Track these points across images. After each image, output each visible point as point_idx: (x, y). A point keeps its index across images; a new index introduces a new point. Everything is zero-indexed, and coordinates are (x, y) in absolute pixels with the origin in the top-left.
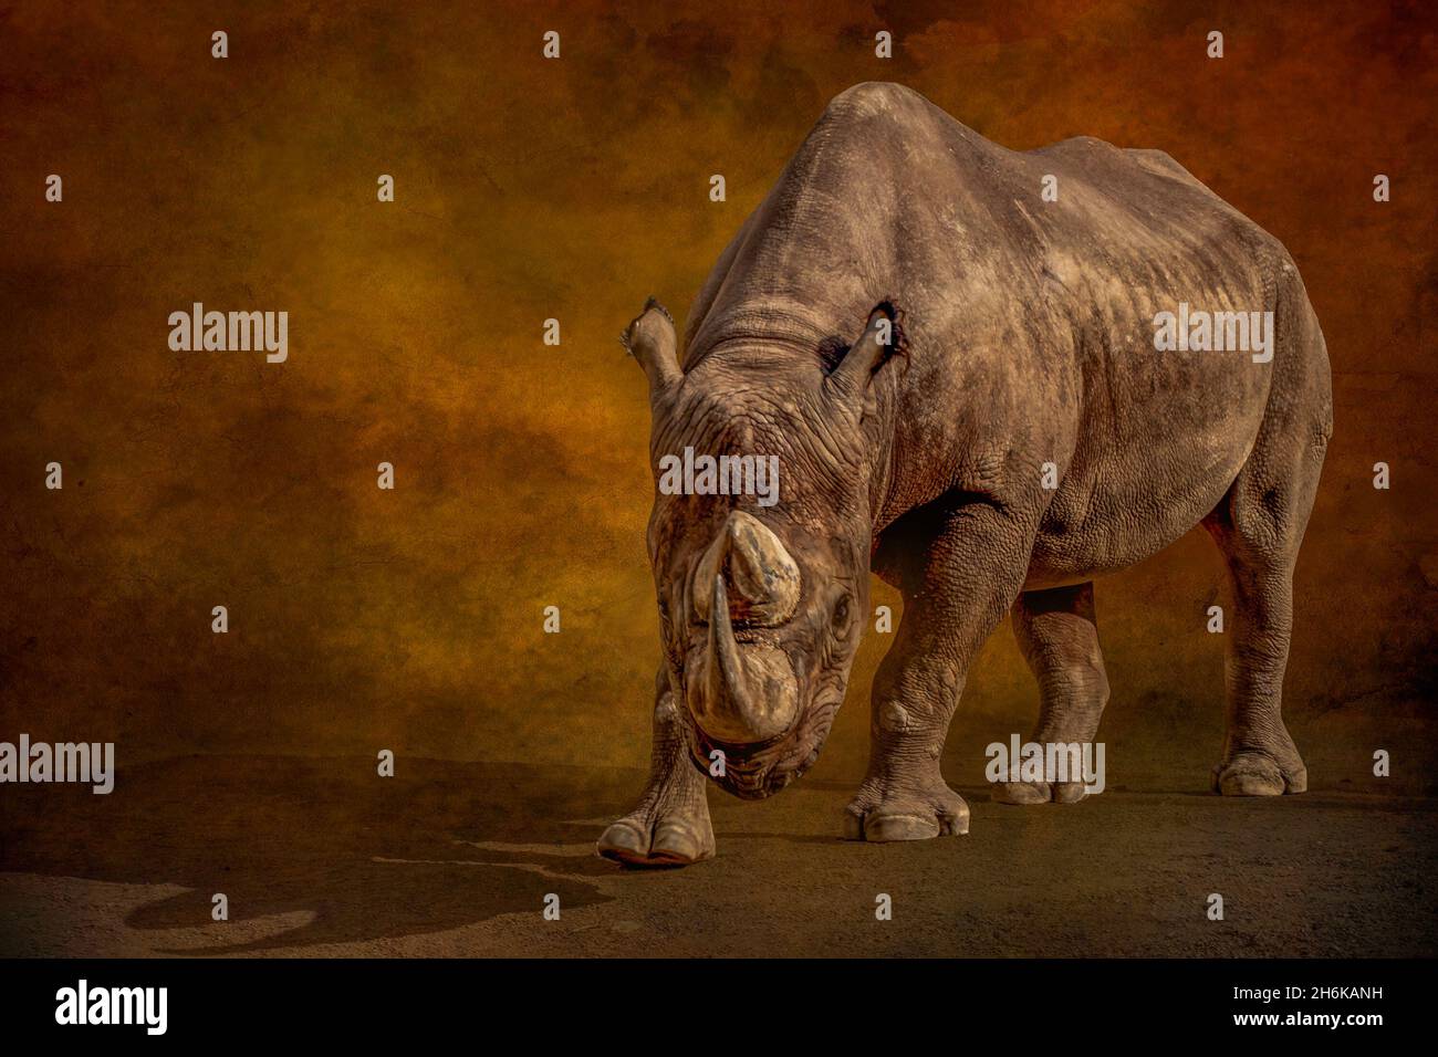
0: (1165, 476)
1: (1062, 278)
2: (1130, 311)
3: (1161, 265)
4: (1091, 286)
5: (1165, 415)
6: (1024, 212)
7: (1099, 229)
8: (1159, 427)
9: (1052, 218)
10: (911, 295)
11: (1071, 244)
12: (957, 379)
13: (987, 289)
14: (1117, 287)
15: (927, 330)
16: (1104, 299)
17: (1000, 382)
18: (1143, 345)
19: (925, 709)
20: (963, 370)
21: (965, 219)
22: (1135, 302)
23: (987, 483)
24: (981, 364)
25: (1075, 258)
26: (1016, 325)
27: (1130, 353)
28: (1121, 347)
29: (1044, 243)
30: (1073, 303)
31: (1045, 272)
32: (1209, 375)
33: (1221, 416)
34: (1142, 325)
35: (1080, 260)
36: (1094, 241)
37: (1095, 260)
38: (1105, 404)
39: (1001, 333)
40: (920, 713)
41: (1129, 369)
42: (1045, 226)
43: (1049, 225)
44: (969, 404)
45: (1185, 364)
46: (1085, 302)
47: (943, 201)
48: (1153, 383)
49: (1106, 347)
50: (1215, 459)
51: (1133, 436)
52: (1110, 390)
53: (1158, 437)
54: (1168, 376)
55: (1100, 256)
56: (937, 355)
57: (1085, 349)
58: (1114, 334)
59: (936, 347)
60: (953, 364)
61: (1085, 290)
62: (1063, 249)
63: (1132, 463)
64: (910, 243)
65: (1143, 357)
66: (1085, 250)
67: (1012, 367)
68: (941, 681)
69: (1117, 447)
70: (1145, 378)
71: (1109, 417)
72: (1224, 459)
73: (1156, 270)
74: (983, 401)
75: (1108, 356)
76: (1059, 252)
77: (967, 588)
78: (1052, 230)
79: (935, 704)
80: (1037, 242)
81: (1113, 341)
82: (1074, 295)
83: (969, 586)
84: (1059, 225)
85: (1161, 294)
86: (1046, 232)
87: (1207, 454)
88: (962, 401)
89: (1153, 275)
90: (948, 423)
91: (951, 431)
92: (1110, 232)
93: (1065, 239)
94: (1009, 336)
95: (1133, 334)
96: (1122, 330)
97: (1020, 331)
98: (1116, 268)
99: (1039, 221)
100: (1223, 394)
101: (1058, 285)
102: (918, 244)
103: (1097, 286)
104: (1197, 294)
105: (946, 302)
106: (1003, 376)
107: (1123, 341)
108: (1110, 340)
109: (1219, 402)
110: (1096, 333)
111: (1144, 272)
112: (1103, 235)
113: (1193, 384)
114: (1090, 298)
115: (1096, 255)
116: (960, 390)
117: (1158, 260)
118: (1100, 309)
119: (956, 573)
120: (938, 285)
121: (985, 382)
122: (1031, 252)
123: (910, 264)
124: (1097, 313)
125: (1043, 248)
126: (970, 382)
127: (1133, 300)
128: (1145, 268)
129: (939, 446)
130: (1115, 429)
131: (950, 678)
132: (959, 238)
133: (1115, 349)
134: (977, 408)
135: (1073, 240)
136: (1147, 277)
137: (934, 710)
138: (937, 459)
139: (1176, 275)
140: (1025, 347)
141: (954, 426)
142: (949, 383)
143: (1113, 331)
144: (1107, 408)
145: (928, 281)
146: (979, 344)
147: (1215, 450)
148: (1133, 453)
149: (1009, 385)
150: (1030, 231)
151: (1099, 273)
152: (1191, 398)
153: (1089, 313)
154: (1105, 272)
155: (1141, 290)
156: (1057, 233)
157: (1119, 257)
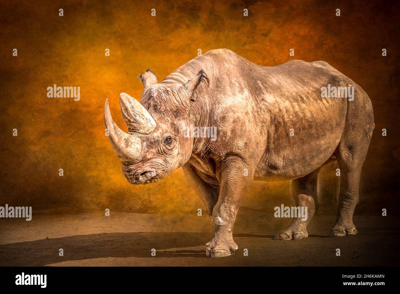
0: (308, 153)
1: (268, 101)
2: (291, 110)
3: (303, 96)
4: (279, 103)
5: (305, 137)
6: (260, 84)
7: (283, 88)
8: (303, 140)
9: (269, 86)
10: (219, 97)
11: (273, 92)
12: (231, 120)
13: (242, 100)
14: (287, 103)
15: (223, 106)
16: (282, 107)
17: (243, 124)
18: (296, 118)
19: (226, 219)
20: (233, 118)
21: (239, 82)
22: (293, 107)
23: (239, 151)
24: (238, 118)
25: (274, 96)
26: (250, 111)
27: (292, 121)
28: (288, 119)
29: (264, 92)
30: (271, 108)
31: (263, 100)
32: (319, 124)
33: (324, 135)
34: (295, 113)
35: (276, 96)
36: (281, 91)
37: (281, 96)
38: (284, 135)
39: (245, 112)
40: (225, 220)
41: (291, 125)
42: (266, 88)
43: (267, 87)
44: (234, 127)
45: (310, 122)
46: (276, 108)
47: (233, 77)
48: (300, 128)
49: (283, 119)
50: (324, 147)
51: (295, 143)
52: (286, 131)
53: (303, 143)
54: (305, 126)
55: (282, 95)
56: (225, 112)
57: (276, 120)
58: (286, 116)
59: (225, 110)
60: (230, 116)
61: (276, 105)
62: (270, 93)
63: (296, 151)
64: (221, 84)
65: (296, 121)
66: (278, 94)
67: (247, 121)
68: (230, 210)
69: (290, 146)
70: (297, 127)
71: (286, 138)
72: (328, 146)
73: (301, 97)
74: (238, 127)
75: (284, 122)
76: (269, 94)
77: (235, 183)
78: (268, 89)
79: (229, 217)
80: (262, 92)
81: (286, 118)
82: (272, 106)
83: (235, 182)
84: (270, 87)
85: (302, 104)
86: (266, 89)
87: (321, 146)
88: (232, 126)
89: (300, 99)
90: (228, 131)
91: (229, 133)
92: (287, 88)
93: (271, 91)
94: (247, 113)
95: (293, 115)
96: (289, 115)
97: (250, 113)
98: (288, 98)
99: (264, 86)
100: (324, 129)
101: (267, 103)
102: (223, 85)
103: (280, 103)
104: (315, 102)
105: (229, 100)
106: (245, 122)
107: (289, 118)
108: (284, 118)
109: (323, 131)
110: (280, 116)
111: (297, 98)
112: (284, 89)
113: (314, 127)
114: (278, 106)
115: (281, 95)
116: (232, 123)
117: (302, 95)
118: (281, 109)
119: (232, 179)
120: (228, 96)
121: (239, 123)
122: (259, 94)
123: (220, 89)
124: (280, 110)
125: (263, 93)
126: (234, 122)
127: (292, 106)
128: (297, 97)
129: (226, 137)
130: (289, 141)
131: (233, 210)
132: (236, 86)
133: (286, 120)
134: (237, 129)
135: (274, 91)
136: (298, 100)
137: (229, 219)
138: (225, 141)
139: (308, 98)
140: (251, 117)
141: (230, 132)
142: (229, 120)
143: (286, 115)
144: (285, 136)
145: (225, 94)
146: (238, 112)
147: (324, 144)
148: (296, 148)
149: (246, 125)
150: (260, 89)
151: (281, 100)
152: (313, 131)
153: (277, 110)
154: (284, 100)
155: (295, 104)
156: (269, 89)
157: (289, 95)
